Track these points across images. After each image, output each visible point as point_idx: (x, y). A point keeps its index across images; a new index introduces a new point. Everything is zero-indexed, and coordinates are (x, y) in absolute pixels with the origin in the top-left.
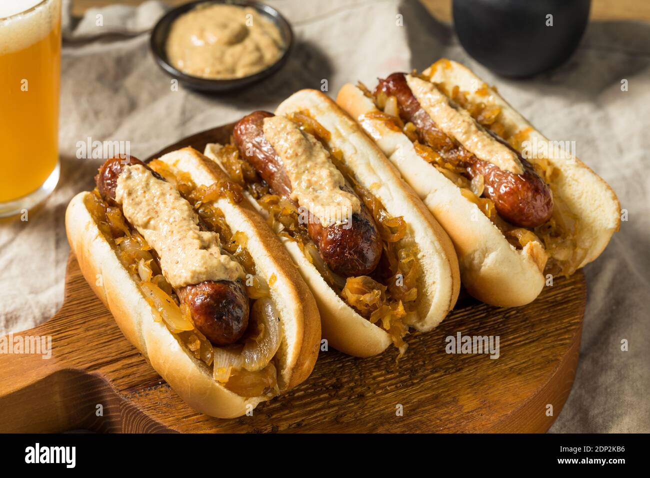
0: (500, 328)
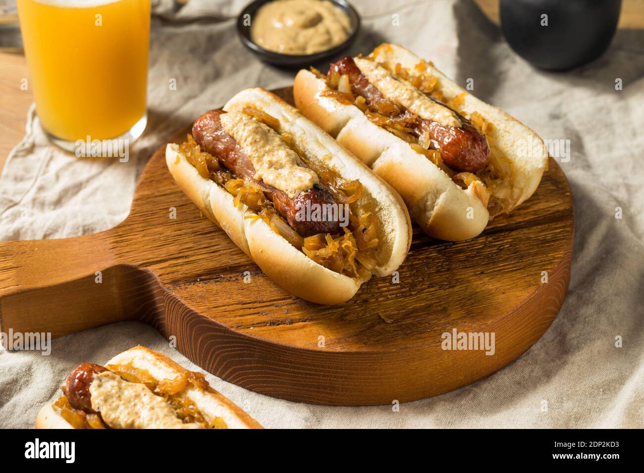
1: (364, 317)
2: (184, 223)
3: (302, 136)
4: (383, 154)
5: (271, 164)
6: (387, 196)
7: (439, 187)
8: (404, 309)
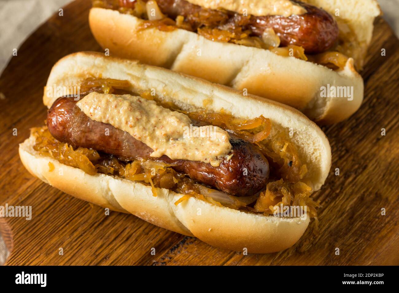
1: (317, 240)
2: (74, 220)
3: (166, 88)
4: (245, 68)
5: (168, 137)
6: (299, 120)
8: (343, 214)
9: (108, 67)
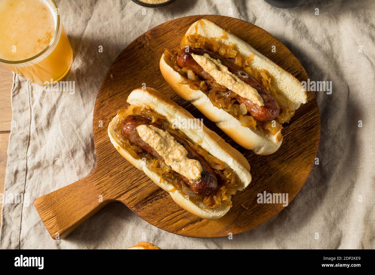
0: (286, 148)
5: (174, 160)
6: (239, 167)
7: (260, 145)
9: (159, 105)
